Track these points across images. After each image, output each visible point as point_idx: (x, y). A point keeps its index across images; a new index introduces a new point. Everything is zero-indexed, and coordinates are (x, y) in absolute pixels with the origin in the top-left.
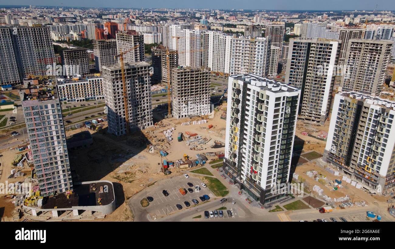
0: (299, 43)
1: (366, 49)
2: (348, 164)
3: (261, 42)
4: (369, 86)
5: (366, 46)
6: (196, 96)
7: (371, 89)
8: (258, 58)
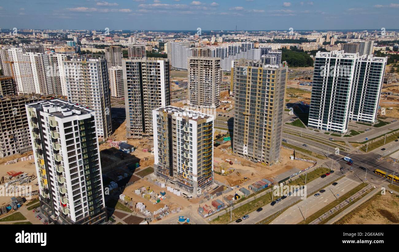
0: (130, 63)
1: (201, 65)
2: (171, 174)
3: (93, 64)
4: (209, 97)
5: (201, 63)
6: (26, 127)
7: (211, 99)
8: (93, 80)
